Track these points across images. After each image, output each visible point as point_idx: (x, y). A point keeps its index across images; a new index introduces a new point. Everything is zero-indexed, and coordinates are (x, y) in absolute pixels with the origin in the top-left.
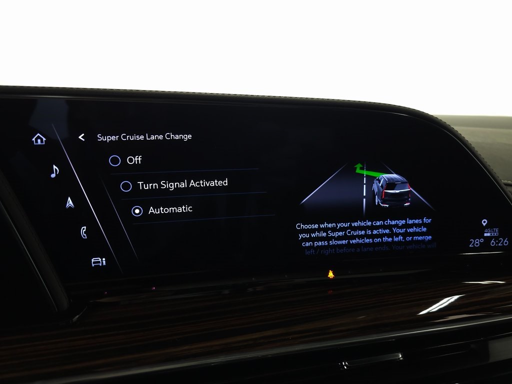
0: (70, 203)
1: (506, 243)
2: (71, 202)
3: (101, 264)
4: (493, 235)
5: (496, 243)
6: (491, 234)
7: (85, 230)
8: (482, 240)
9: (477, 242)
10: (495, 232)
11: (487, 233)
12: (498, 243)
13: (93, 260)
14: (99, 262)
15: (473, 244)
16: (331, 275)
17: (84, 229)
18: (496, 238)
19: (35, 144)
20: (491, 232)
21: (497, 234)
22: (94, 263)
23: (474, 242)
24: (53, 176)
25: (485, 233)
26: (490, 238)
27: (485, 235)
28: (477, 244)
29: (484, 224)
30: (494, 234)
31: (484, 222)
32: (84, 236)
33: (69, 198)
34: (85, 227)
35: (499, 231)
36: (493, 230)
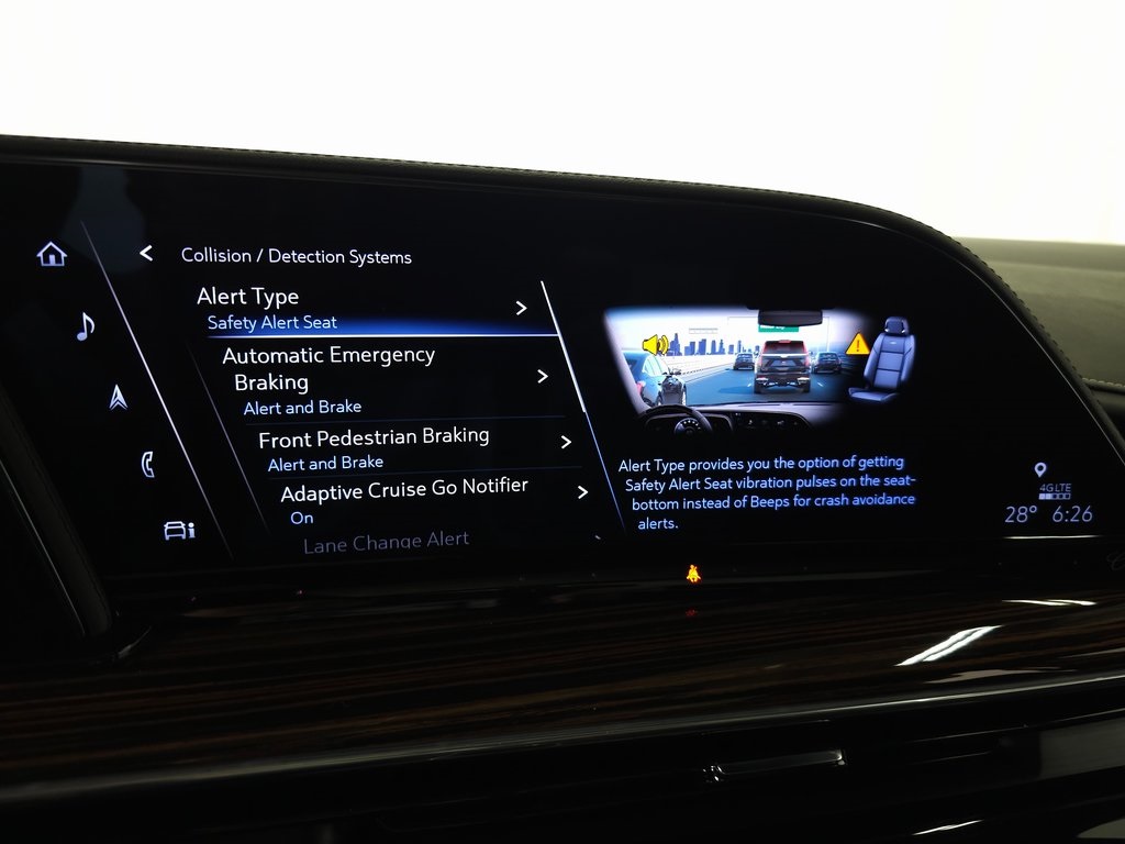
0: (118, 397)
1: (1087, 516)
2: (120, 397)
3: (184, 536)
4: (1058, 498)
5: (1066, 516)
6: (1055, 496)
7: (150, 460)
8: (1034, 509)
9: (1023, 513)
10: (1064, 492)
11: (1046, 492)
12: (1069, 517)
13: (166, 527)
14: (181, 531)
15: (1014, 518)
16: (693, 575)
17: (148, 456)
18: (1066, 505)
19: (43, 264)
20: (1054, 492)
21: (1067, 496)
22: (170, 532)
23: (1017, 513)
24: (82, 336)
25: (1042, 492)
26: (1051, 505)
27: (1042, 497)
28: (1022, 518)
29: (1040, 474)
30: (1061, 496)
31: (1040, 469)
32: (149, 473)
33: (117, 388)
34: (151, 453)
35: (1073, 490)
36: (1059, 488)
